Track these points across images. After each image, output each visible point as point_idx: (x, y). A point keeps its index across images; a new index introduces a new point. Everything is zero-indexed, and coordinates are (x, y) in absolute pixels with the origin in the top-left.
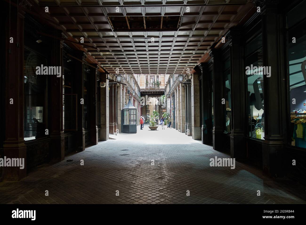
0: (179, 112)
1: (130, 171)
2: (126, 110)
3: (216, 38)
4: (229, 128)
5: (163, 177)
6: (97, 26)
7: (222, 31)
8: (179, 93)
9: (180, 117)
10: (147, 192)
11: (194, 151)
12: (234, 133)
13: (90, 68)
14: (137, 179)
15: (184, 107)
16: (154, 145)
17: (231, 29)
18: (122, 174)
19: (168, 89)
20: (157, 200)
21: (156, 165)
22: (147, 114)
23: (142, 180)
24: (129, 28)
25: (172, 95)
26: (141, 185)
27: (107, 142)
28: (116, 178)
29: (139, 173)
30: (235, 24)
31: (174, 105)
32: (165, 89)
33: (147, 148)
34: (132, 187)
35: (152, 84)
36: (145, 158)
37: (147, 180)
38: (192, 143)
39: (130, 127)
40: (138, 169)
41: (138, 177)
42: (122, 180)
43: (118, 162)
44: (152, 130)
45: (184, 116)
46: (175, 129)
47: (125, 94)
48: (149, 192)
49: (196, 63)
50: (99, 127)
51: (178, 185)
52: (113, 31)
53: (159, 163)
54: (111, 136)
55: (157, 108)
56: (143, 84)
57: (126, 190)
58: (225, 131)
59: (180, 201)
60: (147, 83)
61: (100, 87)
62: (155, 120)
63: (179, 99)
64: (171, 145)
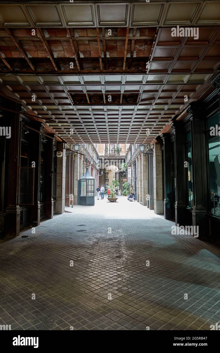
0: (140, 183)
1: (87, 249)
2: (83, 180)
3: (177, 112)
4: (192, 203)
5: (121, 256)
6: (57, 101)
7: (182, 105)
8: (141, 162)
9: (141, 188)
10: (104, 271)
11: (155, 228)
12: (196, 209)
13: (47, 138)
14: (95, 258)
15: (146, 177)
16: (113, 220)
17: (191, 104)
18: (79, 252)
19: (129, 157)
20: (115, 279)
21: (115, 243)
22: (106, 183)
23: (99, 259)
24: (89, 103)
25: (133, 164)
26: (99, 264)
27: (63, 216)
28: (74, 256)
29: (97, 251)
30: (196, 100)
31: (135, 174)
32: (126, 157)
33: (105, 223)
34: (89, 266)
35: (112, 150)
36: (103, 234)
37: (105, 259)
38: (154, 218)
39: (87, 199)
40: (96, 247)
41: (95, 255)
42: (80, 258)
43: (74, 238)
44: (111, 202)
45: (145, 187)
46: (137, 201)
47: (82, 163)
48: (107, 271)
49: (158, 133)
50: (55, 199)
51: (136, 264)
52: (72, 105)
53: (117, 241)
54: (67, 209)
55: (117, 177)
56: (102, 150)
57: (84, 269)
58: (188, 206)
59: (137, 281)
60: (107, 149)
61: (56, 157)
62: (114, 190)
63: (141, 169)
64: (131, 220)
